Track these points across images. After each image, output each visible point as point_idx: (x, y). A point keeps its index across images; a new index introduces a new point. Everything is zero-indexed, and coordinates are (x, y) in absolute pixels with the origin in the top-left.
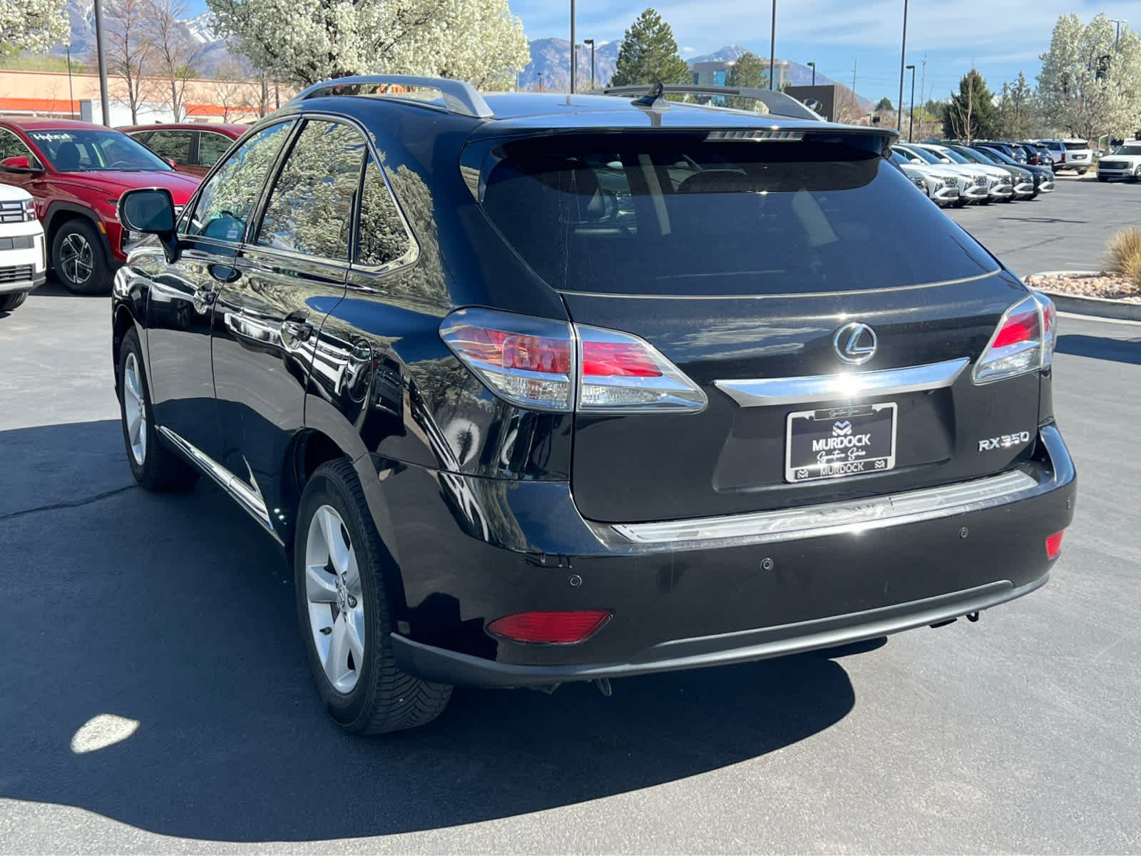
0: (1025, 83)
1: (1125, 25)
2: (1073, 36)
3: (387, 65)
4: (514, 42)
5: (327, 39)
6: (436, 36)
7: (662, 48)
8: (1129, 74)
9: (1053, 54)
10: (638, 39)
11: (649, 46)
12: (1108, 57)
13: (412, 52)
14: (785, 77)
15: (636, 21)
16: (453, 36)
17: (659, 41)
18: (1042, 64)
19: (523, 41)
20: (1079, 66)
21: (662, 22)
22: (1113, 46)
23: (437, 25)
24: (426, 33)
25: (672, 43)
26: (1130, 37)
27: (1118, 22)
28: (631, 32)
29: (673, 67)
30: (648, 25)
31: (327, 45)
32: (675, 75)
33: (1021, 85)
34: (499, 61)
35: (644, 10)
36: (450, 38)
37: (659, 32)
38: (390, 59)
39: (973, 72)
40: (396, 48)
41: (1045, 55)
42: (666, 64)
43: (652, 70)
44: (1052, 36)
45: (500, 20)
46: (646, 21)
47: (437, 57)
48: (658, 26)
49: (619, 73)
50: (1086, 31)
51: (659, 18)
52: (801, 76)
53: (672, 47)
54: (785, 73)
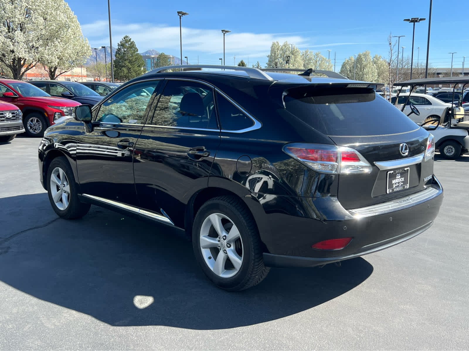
0: (260, 65)
1: (294, 46)
2: (278, 49)
3: (36, 55)
4: (86, 47)
5: (12, 45)
6: (56, 44)
7: (132, 50)
8: (297, 62)
9: (271, 55)
10: (123, 46)
11: (127, 49)
12: (289, 56)
13: (47, 50)
14: (173, 62)
15: (122, 40)
16: (63, 44)
17: (131, 48)
18: (268, 59)
19: (89, 47)
20: (280, 60)
21: (132, 40)
22: (290, 53)
23: (56, 40)
24: (52, 43)
25: (136, 48)
26: (296, 50)
27: (292, 45)
28: (120, 44)
29: (137, 57)
30: (126, 42)
31: (12, 47)
32: (138, 60)
33: (258, 66)
34: (80, 54)
35: (124, 36)
36: (62, 45)
37: (131, 44)
38: (37, 53)
39: (242, 61)
40: (40, 49)
41: (269, 56)
42: (134, 56)
43: (129, 58)
44: (271, 49)
45: (79, 39)
46: (125, 40)
47: (57, 52)
48: (130, 42)
49: (116, 59)
50: (282, 48)
51: (131, 39)
52: (177, 61)
53: (136, 50)
54: (172, 60)
